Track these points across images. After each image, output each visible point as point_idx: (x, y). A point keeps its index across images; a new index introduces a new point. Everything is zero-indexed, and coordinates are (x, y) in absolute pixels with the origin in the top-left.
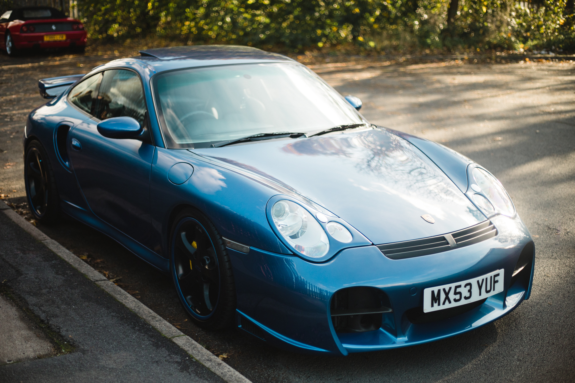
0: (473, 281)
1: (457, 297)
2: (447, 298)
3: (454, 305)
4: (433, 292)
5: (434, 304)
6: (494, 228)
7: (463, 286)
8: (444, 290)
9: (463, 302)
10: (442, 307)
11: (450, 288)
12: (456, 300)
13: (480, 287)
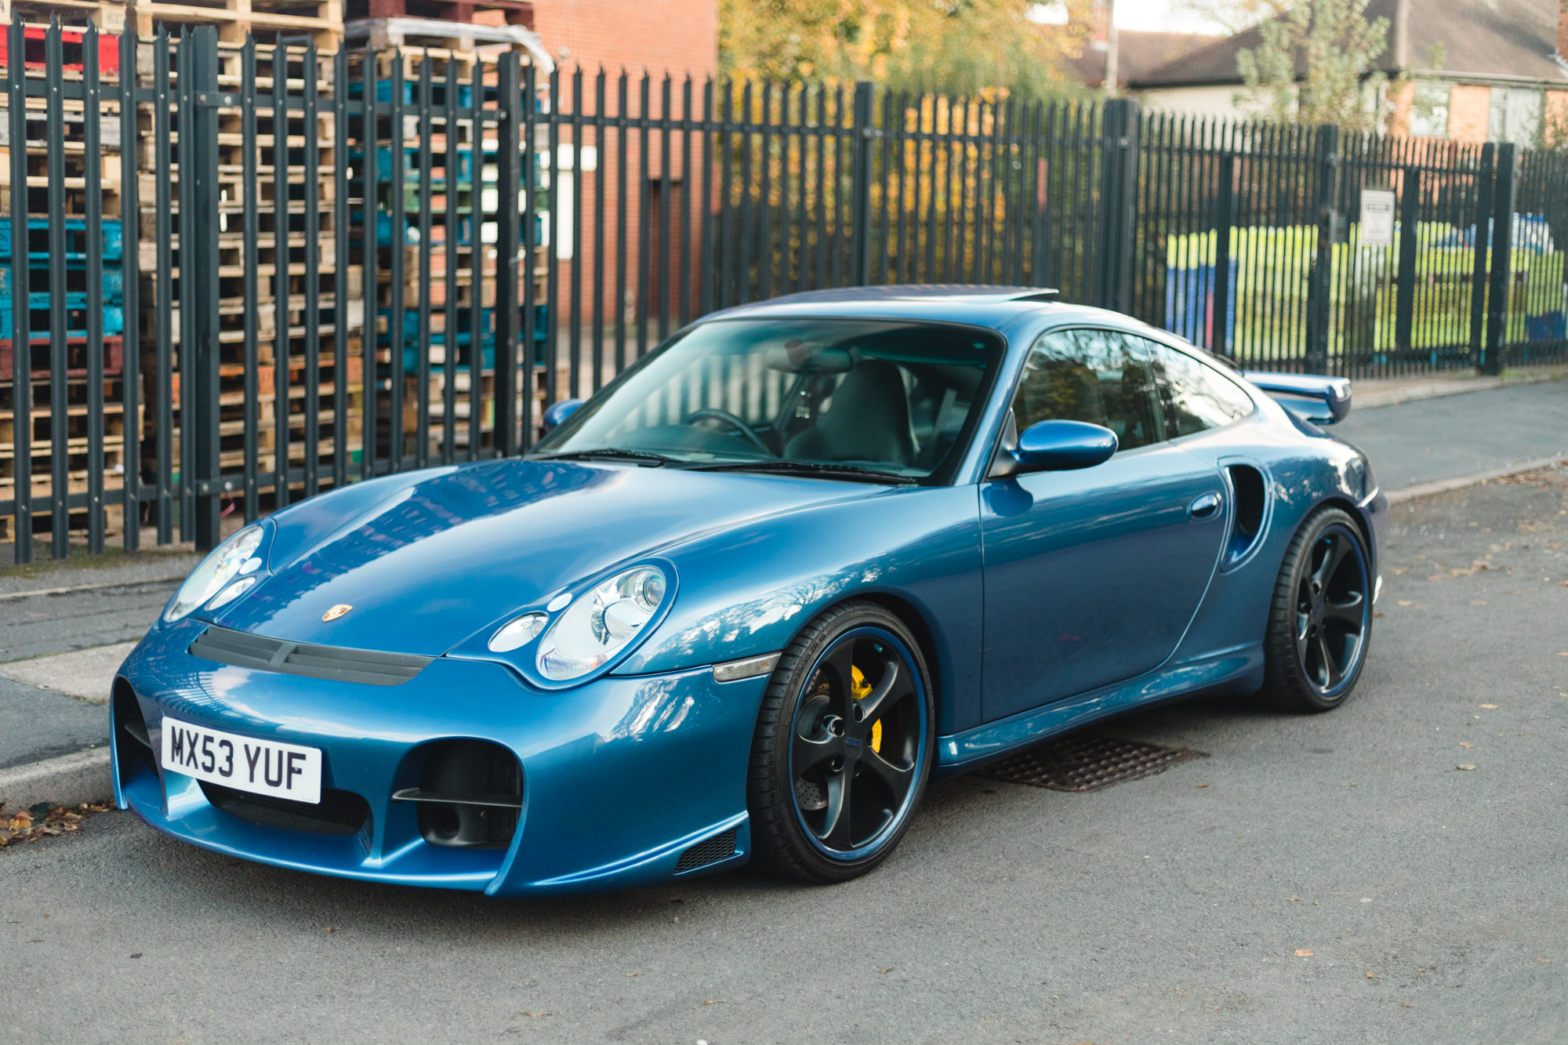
0: (238, 741)
1: (208, 761)
2: (192, 754)
3: (201, 774)
5: (175, 756)
7: (217, 741)
8: (188, 734)
9: (217, 778)
11: (197, 735)
12: (204, 767)
13: (252, 764)
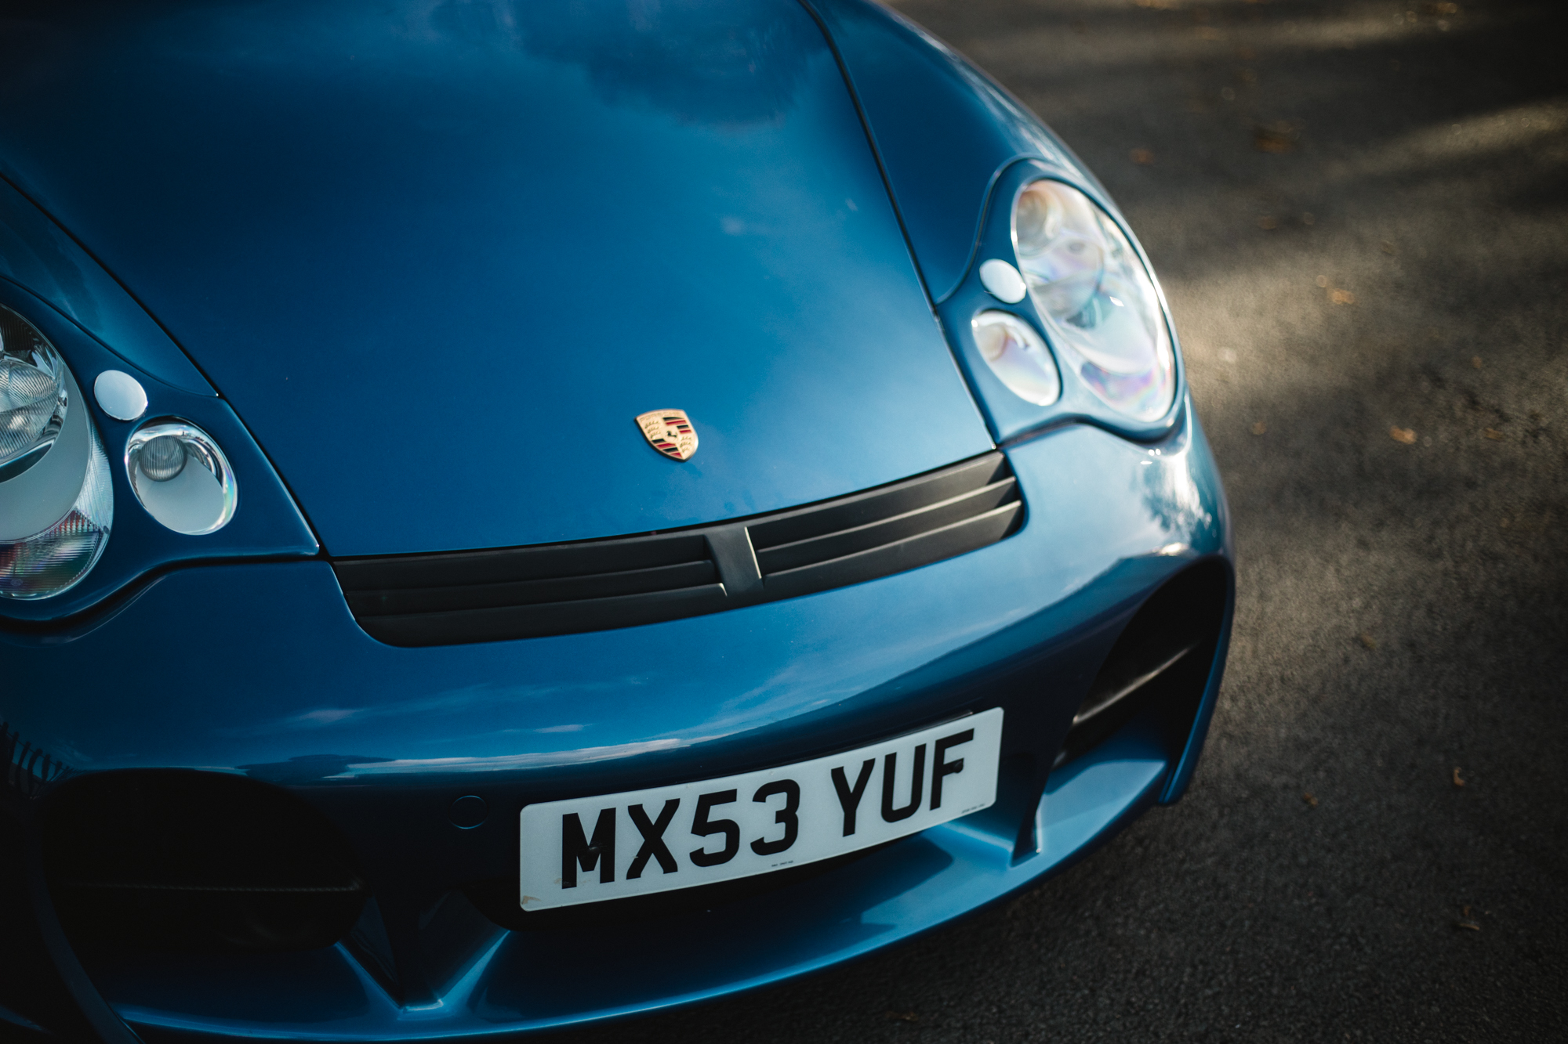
0: (809, 773)
1: (715, 843)
2: (654, 845)
3: (689, 876)
4: (571, 823)
5: (581, 875)
6: (1016, 492)
7: (746, 795)
8: (636, 812)
9: (746, 865)
10: (622, 888)
11: (672, 806)
12: (700, 858)
13: (850, 800)
